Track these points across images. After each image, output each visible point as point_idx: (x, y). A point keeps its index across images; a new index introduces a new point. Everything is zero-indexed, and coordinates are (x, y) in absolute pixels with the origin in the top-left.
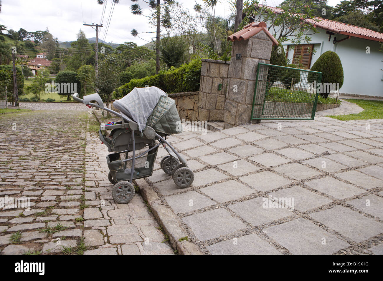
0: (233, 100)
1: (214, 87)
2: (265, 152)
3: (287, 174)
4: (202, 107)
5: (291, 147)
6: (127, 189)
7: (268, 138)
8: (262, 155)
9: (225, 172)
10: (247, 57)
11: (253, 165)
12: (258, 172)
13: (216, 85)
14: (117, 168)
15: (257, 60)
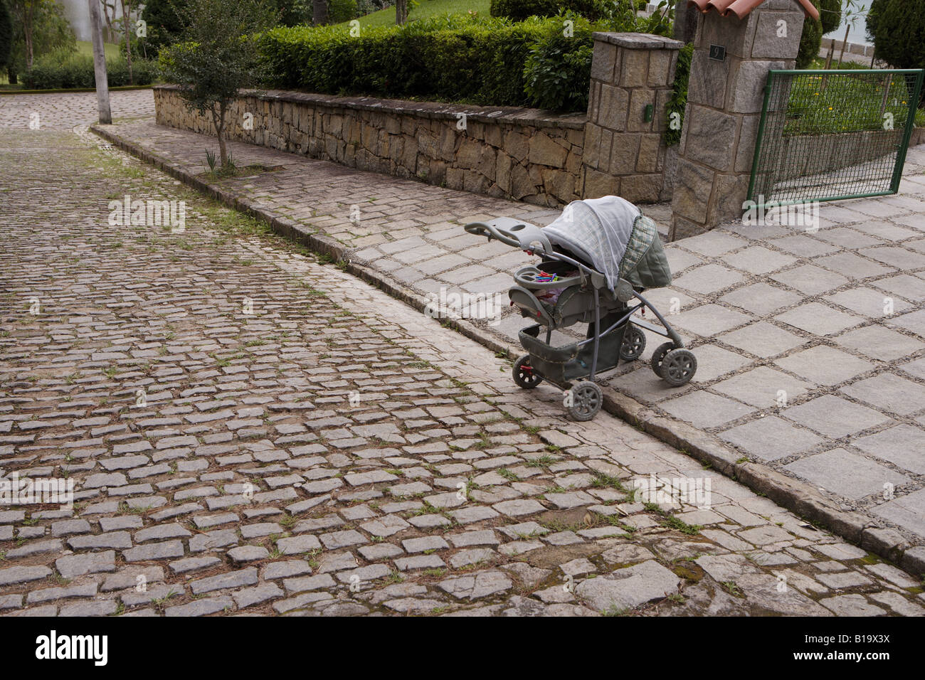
0: (701, 162)
1: (634, 114)
2: (806, 301)
3: (862, 350)
4: (595, 166)
5: (857, 286)
6: (591, 394)
7: (801, 262)
8: (799, 308)
9: (740, 351)
10: (742, 59)
11: (788, 333)
12: (805, 347)
13: (638, 108)
14: (567, 358)
15: (765, 64)
